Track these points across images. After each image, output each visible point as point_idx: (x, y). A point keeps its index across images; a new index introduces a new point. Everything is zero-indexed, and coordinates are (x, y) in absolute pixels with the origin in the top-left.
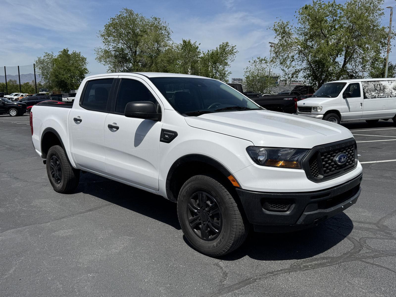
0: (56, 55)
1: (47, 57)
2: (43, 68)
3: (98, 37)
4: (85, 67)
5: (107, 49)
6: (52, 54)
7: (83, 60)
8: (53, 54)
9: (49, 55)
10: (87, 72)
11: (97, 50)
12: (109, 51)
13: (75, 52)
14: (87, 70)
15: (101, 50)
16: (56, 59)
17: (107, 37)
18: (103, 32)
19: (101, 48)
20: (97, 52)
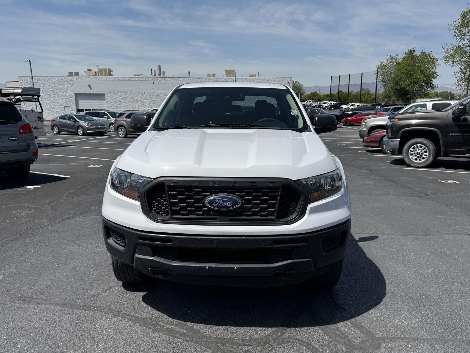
0: (401, 57)
1: (390, 61)
2: (383, 73)
3: (451, 30)
4: (433, 70)
5: (461, 44)
6: (396, 56)
7: (433, 61)
8: (398, 57)
9: (393, 58)
10: (436, 76)
11: (446, 47)
12: (464, 46)
13: (423, 52)
14: (435, 74)
15: (452, 46)
16: (399, 63)
17: (462, 29)
18: (458, 22)
19: (452, 45)
20: (446, 50)
